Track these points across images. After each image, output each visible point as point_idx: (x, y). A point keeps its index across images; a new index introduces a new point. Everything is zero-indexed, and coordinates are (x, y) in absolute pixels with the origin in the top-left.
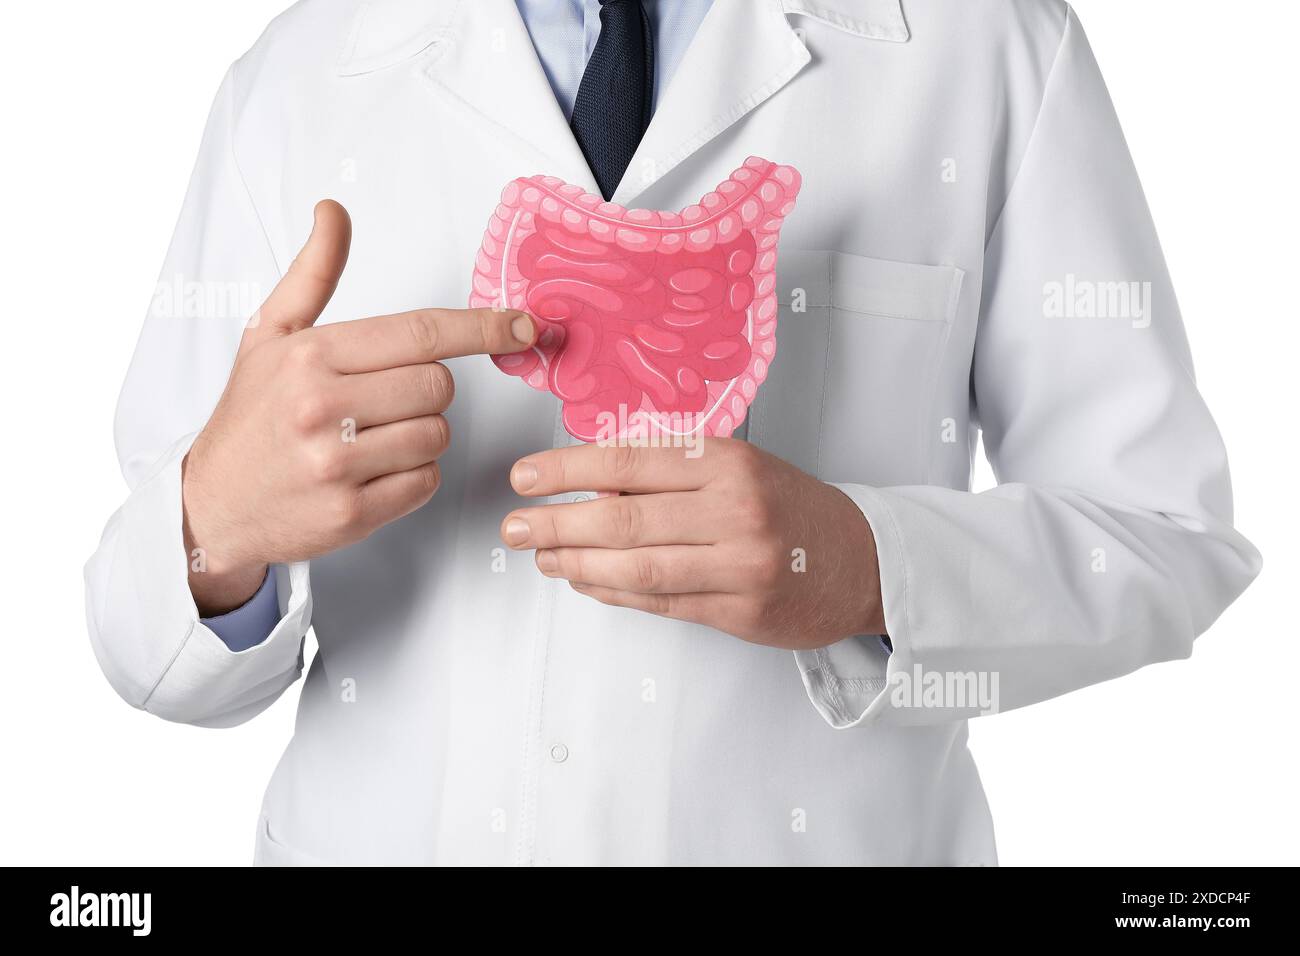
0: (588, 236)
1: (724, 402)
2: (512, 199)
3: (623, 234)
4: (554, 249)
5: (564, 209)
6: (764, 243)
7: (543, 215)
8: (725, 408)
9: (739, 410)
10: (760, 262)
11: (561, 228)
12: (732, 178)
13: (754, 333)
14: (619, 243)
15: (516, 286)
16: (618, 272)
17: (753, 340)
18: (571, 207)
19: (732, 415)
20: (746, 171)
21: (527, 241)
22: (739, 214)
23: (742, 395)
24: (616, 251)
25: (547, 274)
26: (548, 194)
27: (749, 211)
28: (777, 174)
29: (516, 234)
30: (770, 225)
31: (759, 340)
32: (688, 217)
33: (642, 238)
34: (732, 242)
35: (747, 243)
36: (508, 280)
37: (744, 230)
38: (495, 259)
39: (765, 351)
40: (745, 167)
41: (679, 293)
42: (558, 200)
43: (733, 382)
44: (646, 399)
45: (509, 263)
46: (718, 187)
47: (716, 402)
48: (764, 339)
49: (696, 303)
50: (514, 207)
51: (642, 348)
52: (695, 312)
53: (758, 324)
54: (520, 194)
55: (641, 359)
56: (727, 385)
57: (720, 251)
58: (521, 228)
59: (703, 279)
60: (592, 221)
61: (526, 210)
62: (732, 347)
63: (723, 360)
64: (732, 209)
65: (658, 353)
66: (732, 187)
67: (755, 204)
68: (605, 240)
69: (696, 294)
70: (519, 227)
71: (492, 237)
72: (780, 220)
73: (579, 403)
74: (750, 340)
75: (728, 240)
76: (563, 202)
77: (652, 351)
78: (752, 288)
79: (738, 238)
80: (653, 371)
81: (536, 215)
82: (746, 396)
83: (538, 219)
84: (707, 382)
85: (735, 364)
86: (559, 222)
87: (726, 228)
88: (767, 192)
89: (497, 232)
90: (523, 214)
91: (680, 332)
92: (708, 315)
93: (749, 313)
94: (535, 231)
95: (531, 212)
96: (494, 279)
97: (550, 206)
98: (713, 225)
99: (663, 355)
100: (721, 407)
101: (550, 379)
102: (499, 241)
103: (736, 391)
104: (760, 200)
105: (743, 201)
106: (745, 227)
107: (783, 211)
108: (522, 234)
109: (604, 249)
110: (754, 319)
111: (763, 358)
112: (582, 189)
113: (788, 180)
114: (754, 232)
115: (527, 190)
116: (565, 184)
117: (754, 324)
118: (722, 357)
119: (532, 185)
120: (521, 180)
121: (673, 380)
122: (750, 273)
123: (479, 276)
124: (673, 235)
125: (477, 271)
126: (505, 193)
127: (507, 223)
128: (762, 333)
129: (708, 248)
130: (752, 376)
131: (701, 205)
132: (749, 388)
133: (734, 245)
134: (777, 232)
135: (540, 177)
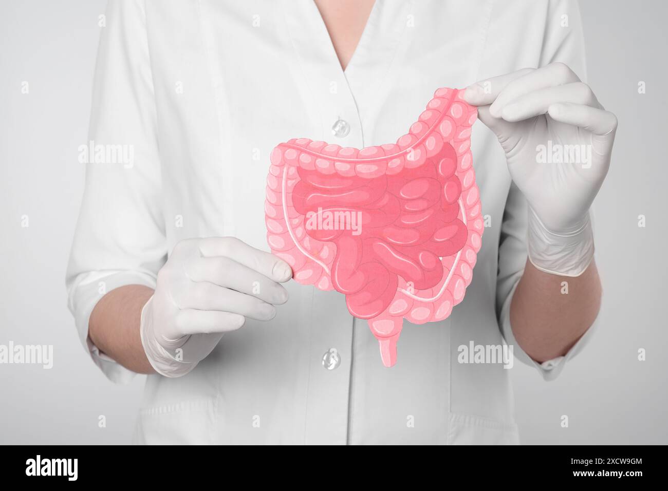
0: (337, 176)
1: (456, 270)
2: (278, 160)
3: (361, 168)
4: (316, 189)
5: (316, 160)
6: (461, 149)
7: (304, 167)
8: (457, 274)
9: (468, 274)
10: (461, 163)
11: (317, 173)
12: (428, 109)
13: (467, 215)
14: (358, 175)
15: (296, 221)
16: (364, 196)
17: (467, 221)
18: (321, 157)
19: (463, 278)
20: (436, 100)
21: (296, 189)
22: (439, 133)
23: (466, 262)
24: (357, 182)
26: (302, 151)
27: (445, 128)
28: (460, 97)
29: (287, 185)
30: (462, 135)
31: (471, 220)
32: (402, 144)
33: (374, 168)
34: (438, 154)
35: (448, 151)
36: (290, 218)
37: (444, 143)
38: (278, 206)
39: (477, 227)
40: (436, 97)
41: (408, 200)
42: (309, 153)
43: (459, 253)
44: (401, 280)
45: (287, 206)
46: (420, 117)
47: (450, 271)
48: (474, 219)
49: (422, 205)
50: (281, 166)
51: (390, 244)
52: (424, 210)
53: (469, 209)
54: (283, 154)
55: (392, 252)
56: (455, 257)
57: (431, 163)
58: (290, 179)
59: (421, 187)
60: (337, 164)
61: (290, 165)
62: (454, 229)
63: (449, 240)
64: (433, 131)
65: (403, 246)
66: (430, 114)
67: (449, 122)
68: (350, 175)
69: (420, 198)
70: (288, 178)
71: (271, 190)
72: (468, 129)
73: (355, 293)
74: (465, 221)
75: (434, 154)
76: (314, 155)
77: (399, 245)
78: (459, 184)
79: (442, 150)
80: (404, 260)
81: (297, 167)
82: (470, 262)
83: (300, 170)
84: (441, 258)
85: (458, 241)
86: (314, 169)
87: (432, 144)
88: (456, 111)
89: (274, 187)
90: (288, 169)
91: (413, 227)
92: (431, 211)
93: (460, 202)
94: (299, 179)
95: (294, 166)
96: (279, 219)
97: (305, 159)
98: (422, 145)
99: (407, 246)
100: (454, 274)
101: (333, 282)
102: (277, 192)
103: (463, 260)
104: (452, 118)
105: (440, 122)
106: (445, 141)
107: (470, 122)
108: (291, 183)
109: (349, 182)
110: (465, 205)
111: (477, 232)
112: (325, 143)
114: (452, 143)
115: (287, 152)
116: (312, 141)
117: (466, 209)
118: (448, 238)
119: (290, 147)
120: (282, 146)
121: (417, 263)
122: (456, 174)
123: (270, 220)
124: (394, 160)
125: (267, 217)
127: (279, 177)
128: (473, 215)
129: (422, 163)
130: (471, 247)
131: (411, 133)
132: (471, 257)
133: (439, 157)
134: (469, 138)
135: (293, 141)
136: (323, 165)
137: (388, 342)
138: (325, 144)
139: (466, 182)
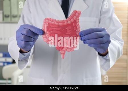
0: (55, 25)
2: (45, 22)
4: (51, 27)
6: (77, 21)
10: (77, 24)
15: (47, 33)
16: (59, 29)
18: (52, 21)
24: (59, 26)
25: (51, 30)
26: (49, 20)
27: (75, 17)
30: (78, 19)
33: (62, 24)
35: (75, 22)
37: (74, 20)
40: (73, 12)
41: (68, 30)
45: (46, 30)
57: (72, 23)
59: (70, 27)
60: (55, 23)
62: (75, 35)
64: (73, 18)
66: (72, 15)
69: (70, 29)
74: (77, 34)
78: (77, 27)
83: (48, 23)
87: (72, 20)
88: (77, 14)
89: (44, 26)
91: (68, 35)
92: (71, 32)
93: (77, 31)
97: (50, 22)
98: (70, 20)
107: (79, 16)
108: (47, 26)
109: (57, 26)
113: (79, 12)
120: (46, 19)
126: (44, 21)
127: (45, 25)
129: (70, 23)
133: (73, 22)
134: (79, 19)
135: (48, 18)
136: (53, 23)
137: (63, 55)
138: (53, 19)
139: (78, 27)
